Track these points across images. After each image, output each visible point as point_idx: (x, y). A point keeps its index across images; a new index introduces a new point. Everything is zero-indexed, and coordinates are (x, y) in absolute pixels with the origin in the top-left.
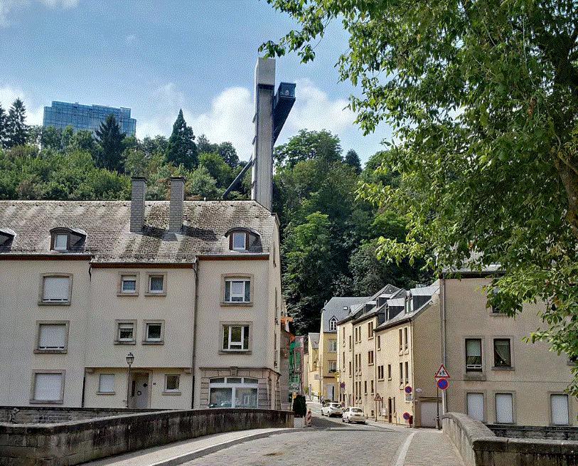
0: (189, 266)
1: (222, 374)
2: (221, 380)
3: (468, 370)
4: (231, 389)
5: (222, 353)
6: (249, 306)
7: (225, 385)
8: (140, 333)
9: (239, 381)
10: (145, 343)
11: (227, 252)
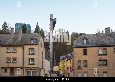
0: (21, 46)
1: (29, 69)
2: (29, 70)
3: (78, 67)
4: (31, 72)
5: (29, 64)
6: (35, 54)
7: (30, 71)
8: (11, 60)
9: (32, 70)
10: (13, 62)
11: (30, 43)
